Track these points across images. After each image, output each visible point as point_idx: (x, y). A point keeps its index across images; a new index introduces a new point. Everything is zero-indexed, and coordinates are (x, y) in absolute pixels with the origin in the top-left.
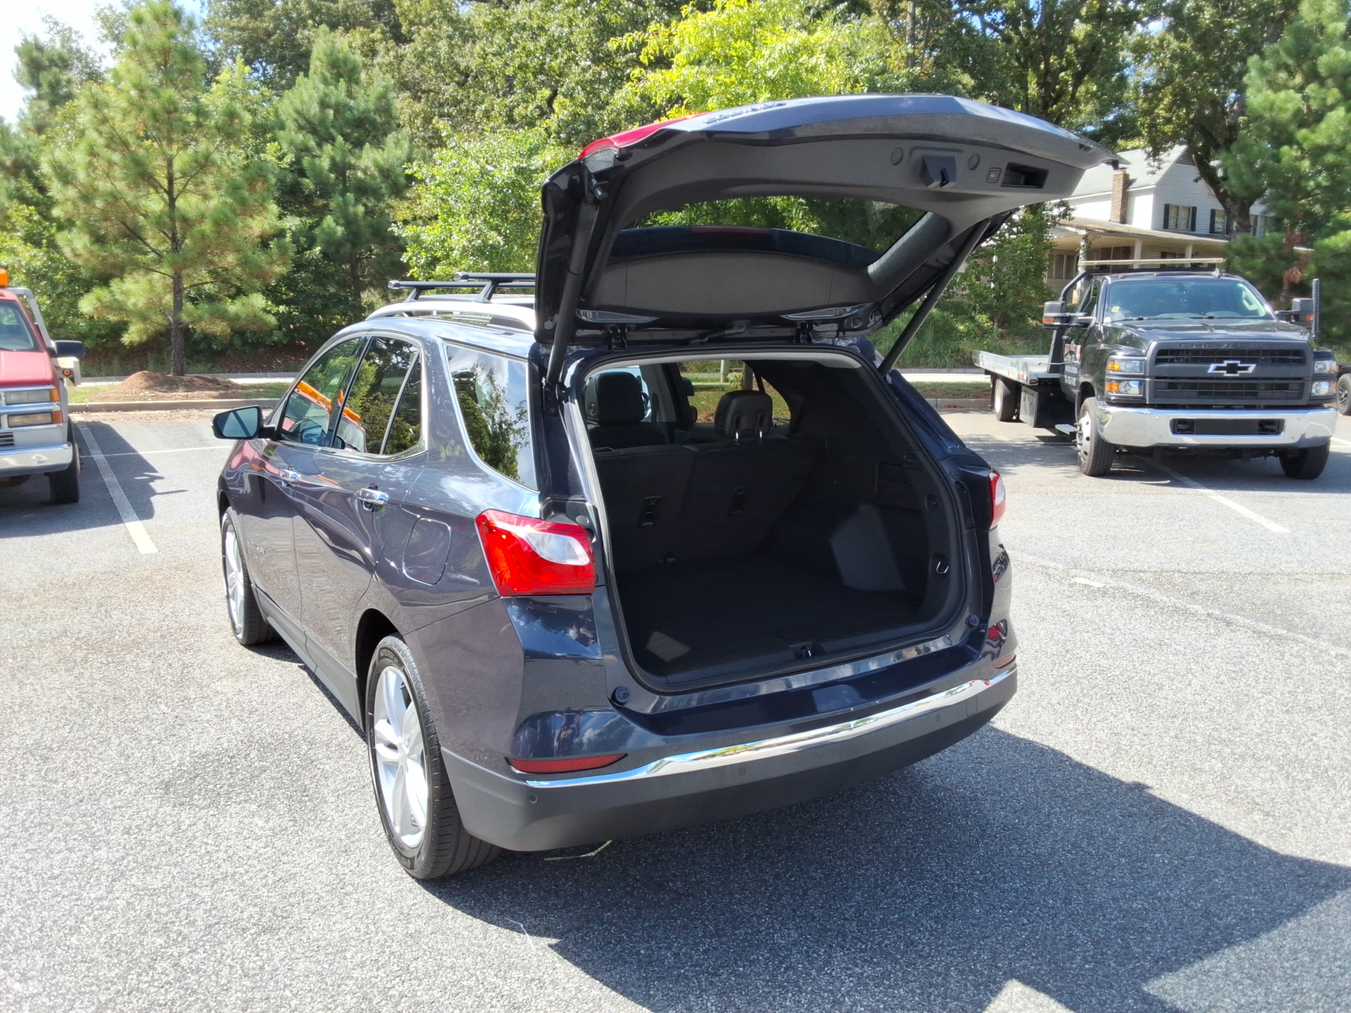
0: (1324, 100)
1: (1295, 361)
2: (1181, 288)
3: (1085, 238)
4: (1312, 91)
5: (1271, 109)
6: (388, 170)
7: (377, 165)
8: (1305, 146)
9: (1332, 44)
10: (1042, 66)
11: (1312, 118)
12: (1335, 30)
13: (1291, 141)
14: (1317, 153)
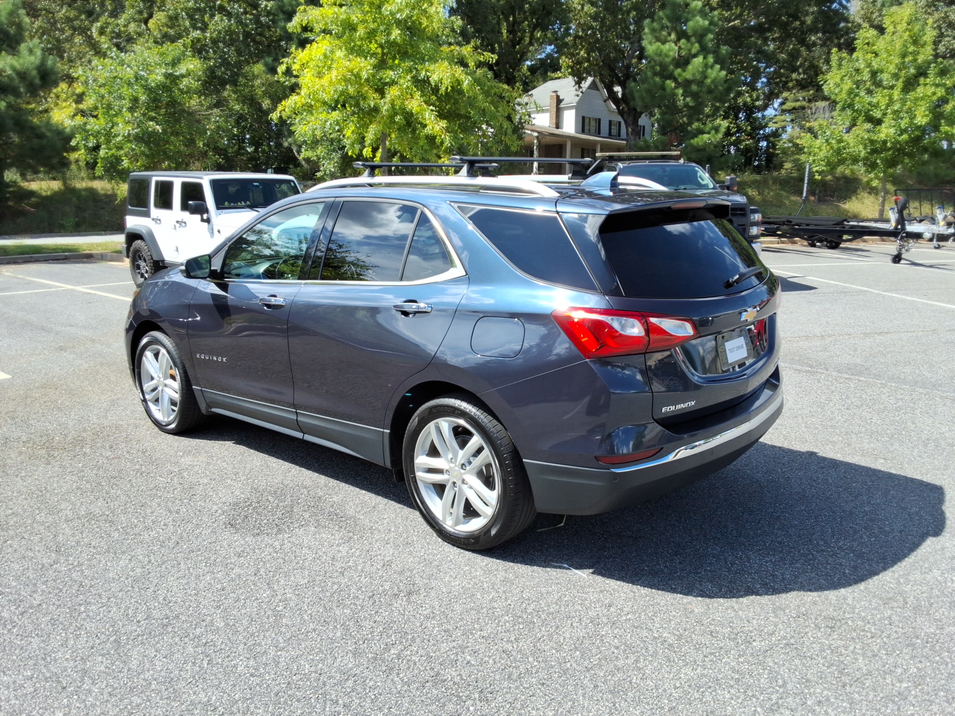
0: (690, 50)
1: (740, 214)
2: (664, 171)
3: (537, 137)
4: (683, 44)
5: (660, 55)
6: (25, 73)
7: (13, 68)
8: (680, 80)
9: (694, 16)
10: (511, 19)
11: (683, 62)
12: (696, 6)
13: (671, 77)
14: (687, 84)
